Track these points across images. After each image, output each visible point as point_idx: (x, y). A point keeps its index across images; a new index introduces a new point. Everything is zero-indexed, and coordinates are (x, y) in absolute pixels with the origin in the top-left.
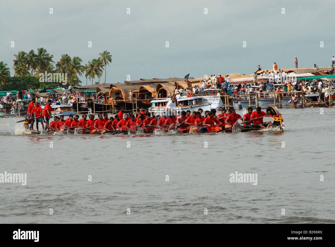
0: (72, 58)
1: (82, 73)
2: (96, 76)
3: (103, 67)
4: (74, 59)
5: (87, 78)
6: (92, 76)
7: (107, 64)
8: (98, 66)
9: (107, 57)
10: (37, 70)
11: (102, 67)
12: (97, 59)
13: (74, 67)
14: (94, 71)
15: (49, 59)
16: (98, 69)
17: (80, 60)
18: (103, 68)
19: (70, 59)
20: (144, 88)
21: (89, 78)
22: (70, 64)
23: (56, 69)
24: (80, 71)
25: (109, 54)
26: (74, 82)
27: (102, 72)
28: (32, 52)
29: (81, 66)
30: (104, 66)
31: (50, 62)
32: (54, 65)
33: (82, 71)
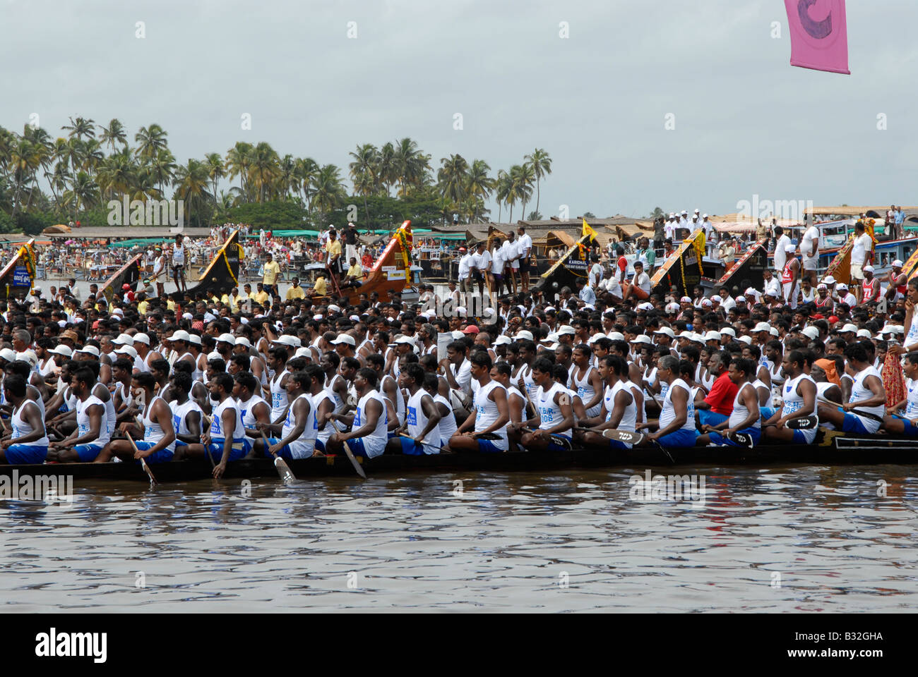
0: (470, 163)
1: (488, 193)
2: (518, 201)
3: (533, 183)
4: (474, 165)
5: (500, 203)
6: (510, 200)
7: (542, 175)
8: (523, 179)
9: (541, 162)
10: (397, 182)
11: (530, 183)
12: (521, 166)
13: (472, 181)
14: (514, 191)
15: (423, 162)
16: (522, 186)
17: (486, 167)
18: (532, 185)
19: (465, 165)
20: (554, 236)
21: (505, 204)
22: (465, 174)
23: (437, 182)
24: (486, 189)
25: (546, 157)
26: (475, 211)
27: (532, 193)
28: (388, 148)
29: (489, 179)
30: (534, 180)
31: (425, 169)
32: (435, 176)
33: (489, 190)
